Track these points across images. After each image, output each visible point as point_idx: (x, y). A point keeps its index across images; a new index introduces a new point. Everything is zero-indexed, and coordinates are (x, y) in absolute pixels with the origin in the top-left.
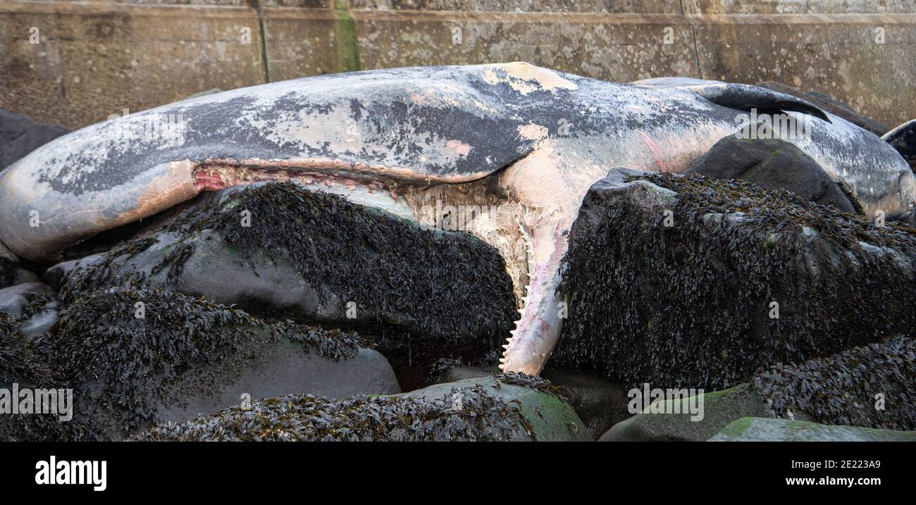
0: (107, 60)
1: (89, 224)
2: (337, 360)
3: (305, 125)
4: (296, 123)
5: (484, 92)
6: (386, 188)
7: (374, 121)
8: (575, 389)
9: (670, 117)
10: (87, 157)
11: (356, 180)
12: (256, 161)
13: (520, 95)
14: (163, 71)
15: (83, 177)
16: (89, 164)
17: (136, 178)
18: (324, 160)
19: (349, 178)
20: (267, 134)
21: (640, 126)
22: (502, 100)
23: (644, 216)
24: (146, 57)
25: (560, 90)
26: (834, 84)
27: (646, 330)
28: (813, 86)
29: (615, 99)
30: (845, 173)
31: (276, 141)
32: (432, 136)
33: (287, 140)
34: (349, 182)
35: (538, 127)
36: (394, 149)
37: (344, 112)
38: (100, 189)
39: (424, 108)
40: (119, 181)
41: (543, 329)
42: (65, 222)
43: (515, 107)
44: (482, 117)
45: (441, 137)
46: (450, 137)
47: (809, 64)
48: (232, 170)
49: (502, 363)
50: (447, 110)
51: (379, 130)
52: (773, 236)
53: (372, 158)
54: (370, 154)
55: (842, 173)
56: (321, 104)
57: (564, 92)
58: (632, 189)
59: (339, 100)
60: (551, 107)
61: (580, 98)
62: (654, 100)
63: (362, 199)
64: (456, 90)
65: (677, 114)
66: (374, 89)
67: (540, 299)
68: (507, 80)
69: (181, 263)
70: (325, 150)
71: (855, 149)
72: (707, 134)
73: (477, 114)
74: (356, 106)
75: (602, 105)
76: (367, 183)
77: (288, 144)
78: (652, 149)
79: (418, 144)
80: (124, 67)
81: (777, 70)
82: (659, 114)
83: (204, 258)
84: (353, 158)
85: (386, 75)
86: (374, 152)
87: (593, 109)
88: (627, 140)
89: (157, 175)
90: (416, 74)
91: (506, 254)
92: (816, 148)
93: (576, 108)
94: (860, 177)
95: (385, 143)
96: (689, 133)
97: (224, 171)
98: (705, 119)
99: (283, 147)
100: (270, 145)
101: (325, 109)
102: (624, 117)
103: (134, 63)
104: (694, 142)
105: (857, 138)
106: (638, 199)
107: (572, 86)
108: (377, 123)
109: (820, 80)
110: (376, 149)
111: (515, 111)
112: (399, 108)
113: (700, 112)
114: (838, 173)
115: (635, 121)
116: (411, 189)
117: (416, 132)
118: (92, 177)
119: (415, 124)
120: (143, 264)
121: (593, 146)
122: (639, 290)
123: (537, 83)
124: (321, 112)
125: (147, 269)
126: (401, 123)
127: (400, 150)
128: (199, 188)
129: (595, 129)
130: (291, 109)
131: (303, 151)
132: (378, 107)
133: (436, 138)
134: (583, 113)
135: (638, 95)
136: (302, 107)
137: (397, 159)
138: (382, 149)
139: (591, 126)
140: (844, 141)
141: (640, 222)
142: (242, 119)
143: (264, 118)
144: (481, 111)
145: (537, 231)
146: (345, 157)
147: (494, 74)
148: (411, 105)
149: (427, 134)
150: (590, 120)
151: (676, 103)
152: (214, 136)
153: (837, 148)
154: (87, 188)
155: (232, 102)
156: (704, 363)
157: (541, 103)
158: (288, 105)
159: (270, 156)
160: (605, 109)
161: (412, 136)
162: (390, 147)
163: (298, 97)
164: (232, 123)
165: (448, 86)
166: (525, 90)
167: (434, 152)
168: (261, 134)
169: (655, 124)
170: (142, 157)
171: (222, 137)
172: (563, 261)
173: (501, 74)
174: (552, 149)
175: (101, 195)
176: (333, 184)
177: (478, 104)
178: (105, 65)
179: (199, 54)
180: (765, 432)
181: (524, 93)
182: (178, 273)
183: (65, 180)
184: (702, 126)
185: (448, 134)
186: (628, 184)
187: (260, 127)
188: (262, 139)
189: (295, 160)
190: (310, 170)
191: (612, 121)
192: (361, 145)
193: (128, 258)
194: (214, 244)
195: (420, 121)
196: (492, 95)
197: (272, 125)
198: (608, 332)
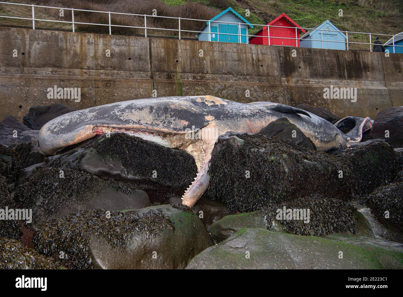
0: (108, 93)
1: (60, 144)
2: (127, 194)
3: (133, 114)
4: (131, 113)
5: (196, 105)
6: (159, 135)
7: (157, 113)
8: (209, 206)
9: (257, 114)
10: (63, 123)
11: (148, 132)
12: (114, 125)
13: (208, 106)
14: (124, 97)
15: (60, 129)
16: (63, 125)
17: (75, 130)
18: (138, 126)
19: (146, 132)
20: (120, 117)
21: (246, 117)
22: (201, 107)
23: (234, 148)
24: (119, 93)
25: (221, 105)
26: (326, 105)
27: (234, 187)
28: (320, 106)
29: (239, 108)
30: (316, 134)
31: (123, 119)
32: (176, 118)
33: (126, 119)
34: (146, 133)
35: (211, 116)
36: (163, 122)
37: (147, 110)
38: (64, 133)
39: (174, 109)
40: (70, 131)
41: (200, 185)
42: (54, 144)
43: (205, 110)
44: (194, 113)
45: (179, 119)
46: (182, 119)
47: (319, 99)
48: (107, 128)
49: (183, 197)
50: (182, 110)
51: (158, 116)
52: (273, 157)
53: (154, 125)
54: (154, 124)
55: (315, 134)
56: (140, 107)
57: (223, 105)
58: (231, 139)
59: (146, 107)
60: (217, 110)
61: (227, 107)
62: (252, 108)
63: (151, 138)
64: (186, 104)
65: (259, 113)
66: (158, 103)
67: (202, 175)
68: (204, 101)
69: (81, 159)
70: (139, 122)
71: (320, 126)
72: (269, 120)
73: (192, 112)
74: (151, 108)
75: (234, 110)
76: (152, 133)
77: (127, 120)
78: (249, 124)
79: (171, 121)
80: (113, 96)
81: (309, 101)
82: (253, 113)
83: (88, 158)
84: (148, 125)
85: (165, 99)
86: (156, 123)
87: (231, 111)
88: (241, 121)
89: (81, 129)
90: (174, 98)
91: (196, 158)
92: (307, 126)
93: (225, 111)
94: (322, 135)
95: (160, 121)
96: (263, 120)
97: (104, 128)
98: (269, 116)
99: (125, 121)
100: (121, 120)
101: (141, 109)
102: (241, 114)
103: (116, 94)
104: (264, 123)
105: (321, 123)
106: (232, 142)
107: (226, 104)
108: (158, 114)
109: (322, 104)
110: (157, 122)
111: (205, 111)
112: (166, 109)
113: (267, 113)
114: (314, 134)
115: (244, 115)
116: (168, 136)
117: (171, 117)
118: (63, 129)
119: (171, 114)
120: (71, 159)
121: (229, 123)
122: (231, 174)
123: (214, 102)
124: (139, 110)
125: (71, 161)
126: (166, 114)
127: (164, 123)
128: (95, 134)
129: (231, 118)
130: (130, 109)
131: (131, 122)
132: (159, 109)
133: (177, 119)
134: (227, 112)
135: (247, 107)
136: (134, 108)
137: (163, 126)
138: (159, 122)
139: (229, 116)
140: (317, 123)
141: (232, 150)
142: (114, 112)
143: (121, 112)
144: (194, 111)
145: (206, 151)
146: (145, 125)
147: (200, 99)
148: (170, 108)
149: (174, 118)
150: (229, 115)
151: (260, 110)
152: (103, 117)
153: (314, 125)
154: (61, 133)
155: (112, 106)
156: (251, 200)
157: (214, 109)
158: (130, 108)
159: (119, 124)
160: (235, 111)
161: (169, 118)
162: (161, 122)
163: (133, 105)
164: (110, 113)
165: (184, 102)
166: (210, 104)
167: (176, 124)
168: (118, 117)
169: (251, 117)
170: (79, 123)
171: (106, 117)
172: (209, 162)
173: (202, 99)
174: (215, 124)
175: (64, 135)
176: (141, 133)
177: (193, 108)
178: (108, 95)
179: (135, 92)
180: (250, 235)
181: (209, 105)
182: (79, 163)
183: (55, 130)
184: (267, 118)
185: (181, 118)
186: (230, 137)
187: (118, 114)
188: (118, 118)
189: (127, 126)
190: (132, 129)
191: (236, 115)
192: (152, 121)
193: (67, 157)
194: (93, 153)
195: (172, 114)
196: (198, 105)
197: (123, 114)
198: (222, 187)
